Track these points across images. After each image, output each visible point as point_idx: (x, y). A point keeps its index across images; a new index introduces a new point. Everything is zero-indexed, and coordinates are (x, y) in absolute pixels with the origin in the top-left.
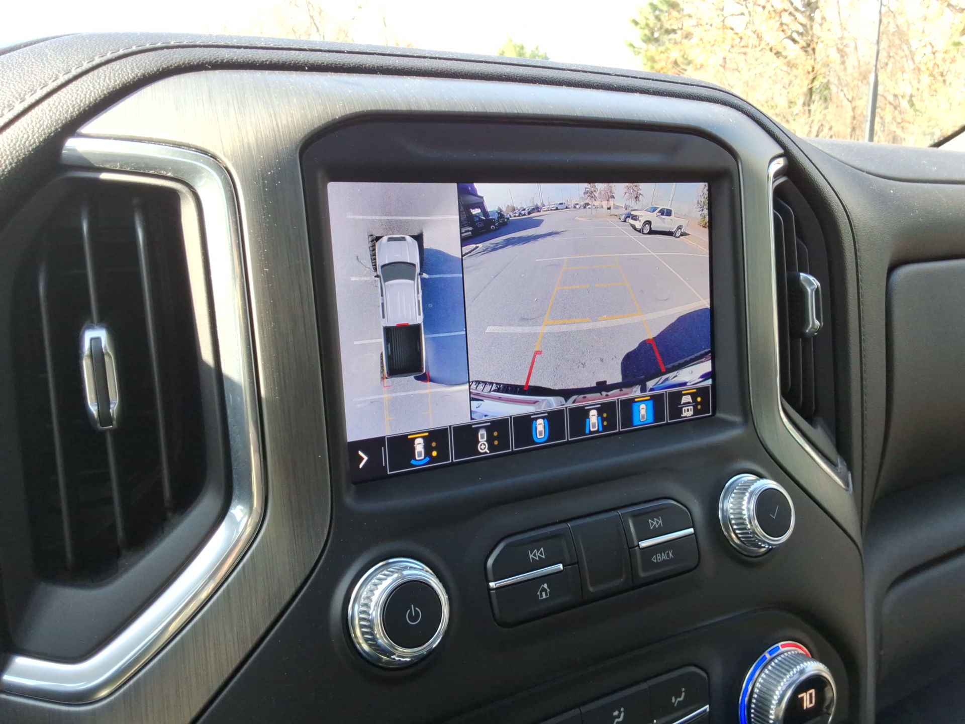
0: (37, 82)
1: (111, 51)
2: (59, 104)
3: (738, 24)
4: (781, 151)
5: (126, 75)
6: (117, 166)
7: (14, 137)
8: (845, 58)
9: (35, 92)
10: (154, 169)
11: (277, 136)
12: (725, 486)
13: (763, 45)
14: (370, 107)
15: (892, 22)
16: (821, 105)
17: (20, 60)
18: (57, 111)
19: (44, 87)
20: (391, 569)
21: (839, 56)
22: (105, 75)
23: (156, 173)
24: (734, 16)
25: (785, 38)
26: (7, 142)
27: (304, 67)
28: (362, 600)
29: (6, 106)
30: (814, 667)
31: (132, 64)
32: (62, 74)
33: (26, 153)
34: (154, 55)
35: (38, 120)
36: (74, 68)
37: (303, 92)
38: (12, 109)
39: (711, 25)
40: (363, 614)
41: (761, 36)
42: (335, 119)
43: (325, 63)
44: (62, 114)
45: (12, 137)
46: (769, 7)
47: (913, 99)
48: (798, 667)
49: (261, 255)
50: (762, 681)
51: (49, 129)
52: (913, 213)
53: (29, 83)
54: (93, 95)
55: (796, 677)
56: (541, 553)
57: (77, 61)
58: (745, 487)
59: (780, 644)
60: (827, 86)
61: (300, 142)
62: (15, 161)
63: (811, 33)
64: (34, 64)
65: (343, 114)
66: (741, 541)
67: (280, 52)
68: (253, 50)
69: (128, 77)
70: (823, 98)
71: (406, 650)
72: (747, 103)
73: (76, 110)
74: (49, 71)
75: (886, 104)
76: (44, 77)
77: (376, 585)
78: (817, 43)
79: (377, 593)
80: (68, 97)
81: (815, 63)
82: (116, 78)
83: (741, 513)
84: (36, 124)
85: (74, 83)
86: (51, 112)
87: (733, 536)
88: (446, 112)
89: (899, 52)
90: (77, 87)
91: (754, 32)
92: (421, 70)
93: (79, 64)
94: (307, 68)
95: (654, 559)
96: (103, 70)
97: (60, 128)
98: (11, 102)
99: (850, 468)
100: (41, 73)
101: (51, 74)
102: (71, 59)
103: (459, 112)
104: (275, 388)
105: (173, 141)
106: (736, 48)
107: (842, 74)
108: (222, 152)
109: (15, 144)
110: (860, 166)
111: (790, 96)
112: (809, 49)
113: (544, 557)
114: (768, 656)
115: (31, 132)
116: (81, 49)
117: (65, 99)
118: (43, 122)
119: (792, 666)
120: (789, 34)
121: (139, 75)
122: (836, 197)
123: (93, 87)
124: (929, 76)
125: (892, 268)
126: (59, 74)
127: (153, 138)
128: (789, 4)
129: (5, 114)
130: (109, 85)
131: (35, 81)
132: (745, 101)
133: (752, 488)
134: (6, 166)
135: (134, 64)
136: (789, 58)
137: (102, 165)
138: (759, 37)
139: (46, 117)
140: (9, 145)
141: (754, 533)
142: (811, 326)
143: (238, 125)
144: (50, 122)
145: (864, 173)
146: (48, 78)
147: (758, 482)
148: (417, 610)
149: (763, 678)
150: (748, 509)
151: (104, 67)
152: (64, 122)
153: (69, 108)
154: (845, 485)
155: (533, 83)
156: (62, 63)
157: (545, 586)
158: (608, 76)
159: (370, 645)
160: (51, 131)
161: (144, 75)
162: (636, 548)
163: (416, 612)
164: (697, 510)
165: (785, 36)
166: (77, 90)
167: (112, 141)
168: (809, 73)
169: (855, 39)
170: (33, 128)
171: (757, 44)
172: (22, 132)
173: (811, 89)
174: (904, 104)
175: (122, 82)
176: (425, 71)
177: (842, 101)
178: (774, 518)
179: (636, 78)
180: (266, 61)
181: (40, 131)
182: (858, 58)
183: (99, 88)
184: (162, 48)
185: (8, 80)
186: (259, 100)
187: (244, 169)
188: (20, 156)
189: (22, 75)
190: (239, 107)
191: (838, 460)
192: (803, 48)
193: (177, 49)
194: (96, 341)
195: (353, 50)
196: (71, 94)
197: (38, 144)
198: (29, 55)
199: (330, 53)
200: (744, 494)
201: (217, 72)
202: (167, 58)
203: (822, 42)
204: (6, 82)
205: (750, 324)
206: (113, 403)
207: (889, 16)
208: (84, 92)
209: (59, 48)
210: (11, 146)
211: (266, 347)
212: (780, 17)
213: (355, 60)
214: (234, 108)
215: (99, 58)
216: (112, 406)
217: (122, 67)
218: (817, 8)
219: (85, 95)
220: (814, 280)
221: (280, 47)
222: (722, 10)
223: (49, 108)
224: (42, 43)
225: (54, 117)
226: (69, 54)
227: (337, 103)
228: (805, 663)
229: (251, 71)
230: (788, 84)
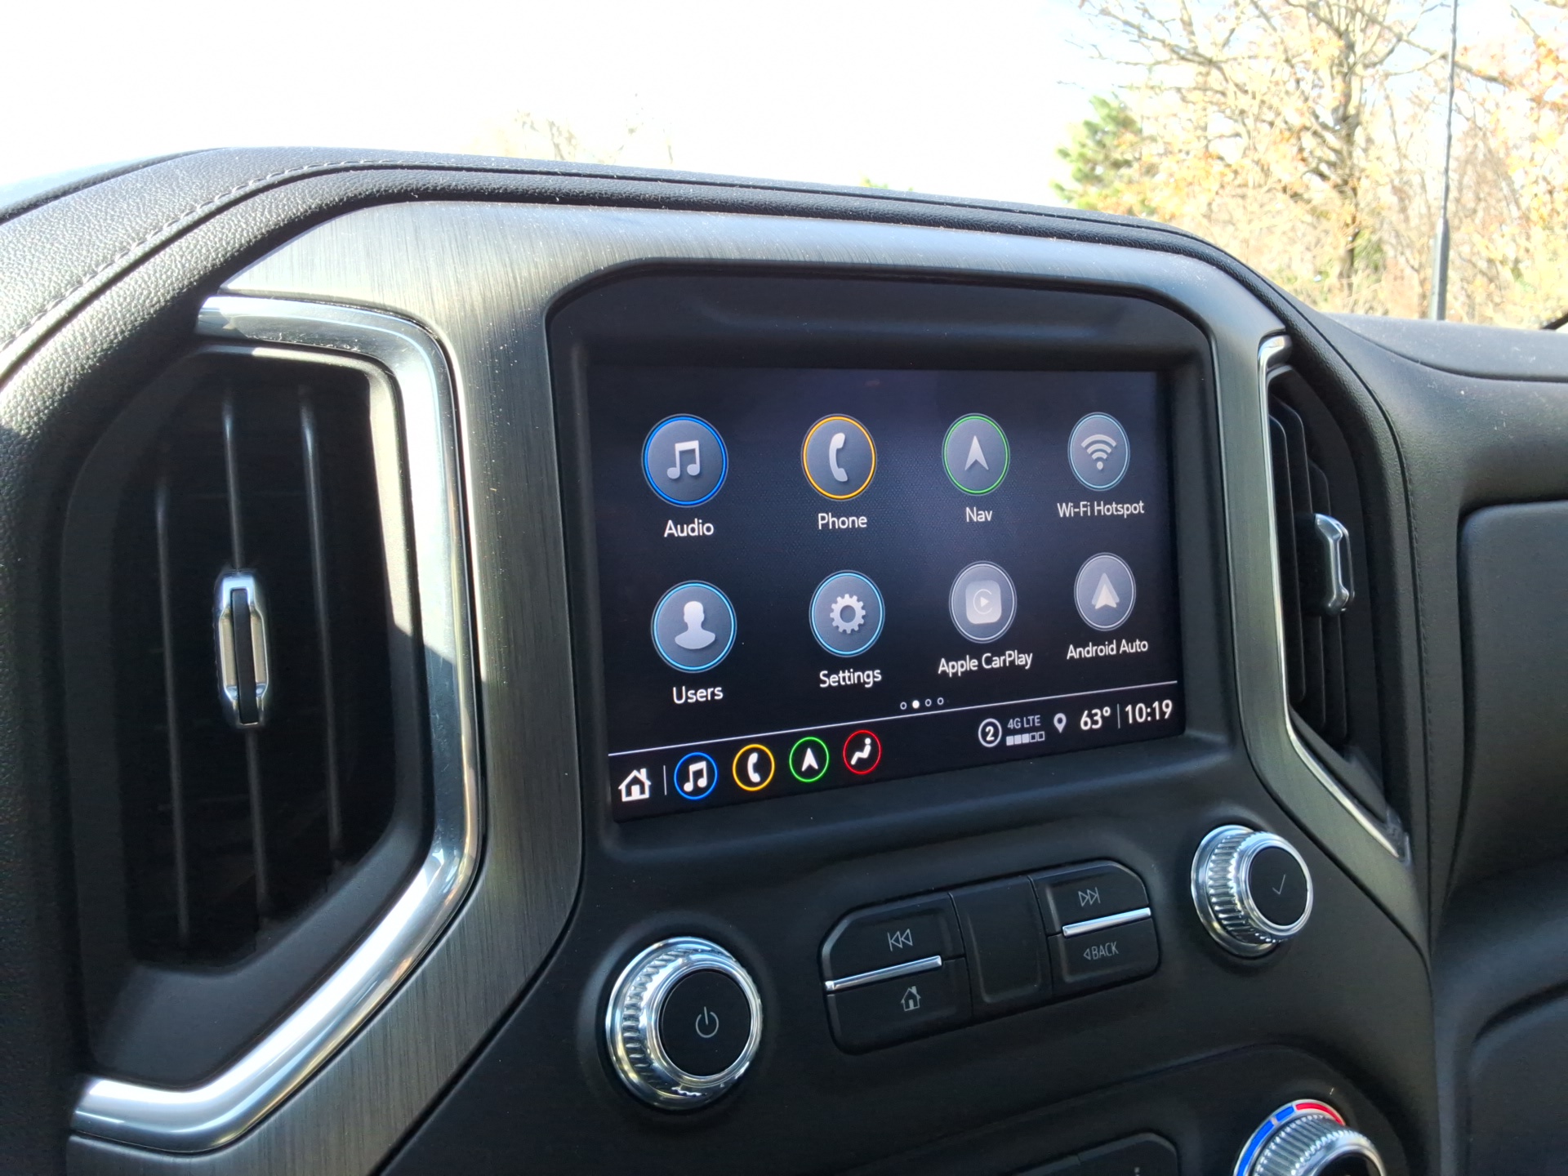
0: (163, 216)
1: (272, 172)
2: (195, 247)
3: (1232, 150)
4: (1280, 326)
5: (294, 207)
6: (278, 337)
7: (128, 293)
8: (1407, 202)
9: (161, 229)
10: (333, 341)
11: (514, 293)
12: (1200, 842)
13: (1271, 182)
14: (651, 253)
15: (1481, 145)
16: (1368, 276)
17: (139, 185)
18: (192, 257)
19: (174, 222)
20: (673, 953)
21: (1394, 200)
22: (263, 206)
23: (335, 348)
24: (1225, 139)
25: (1308, 172)
26: (118, 300)
27: (554, 198)
28: (628, 999)
29: (117, 249)
30: (1349, 1140)
31: (303, 191)
32: (200, 206)
33: (146, 317)
34: (335, 178)
35: (164, 270)
36: (217, 197)
37: (552, 232)
38: (127, 253)
39: (1188, 153)
40: (629, 1020)
41: (1268, 169)
42: (599, 271)
43: (585, 192)
44: (199, 262)
45: (125, 293)
46: (1279, 123)
47: (1521, 266)
48: (1324, 1139)
49: (487, 467)
50: (1265, 1162)
51: (180, 282)
52: (1498, 426)
53: (152, 217)
54: (245, 235)
55: (1320, 1155)
56: (907, 938)
57: (222, 186)
58: (1232, 845)
59: (1294, 1104)
60: (1379, 246)
61: (548, 302)
62: (129, 328)
63: (1349, 163)
64: (159, 190)
65: (611, 263)
66: (1228, 932)
67: (519, 176)
68: (479, 173)
69: (298, 210)
70: (1372, 265)
71: (695, 1079)
72: (1226, 253)
73: (220, 256)
74: (181, 200)
75: (1475, 275)
76: (173, 208)
77: (649, 976)
78: (1359, 179)
79: (651, 987)
80: (209, 237)
81: (1357, 210)
82: (280, 211)
83: (1225, 886)
84: (161, 275)
85: (218, 217)
86: (184, 258)
87: (1216, 925)
88: (762, 260)
89: (1494, 191)
90: (223, 223)
91: (1257, 163)
92: (726, 203)
93: (225, 190)
94: (558, 199)
95: (1087, 954)
96: (260, 200)
97: (196, 281)
98: (125, 244)
99: (1407, 827)
100: (169, 203)
101: (184, 204)
102: (213, 184)
103: (782, 261)
104: (501, 667)
105: (361, 301)
106: (1228, 189)
107: (1402, 227)
108: (433, 317)
109: (129, 304)
110: (1412, 353)
111: (1318, 262)
112: (1348, 189)
113: (911, 944)
114: (1274, 1122)
115: (153, 286)
116: (227, 169)
117: (204, 240)
118: (172, 273)
119: (1314, 1138)
120: (1314, 165)
121: (313, 206)
122: (1370, 397)
123: (246, 223)
124: (1544, 229)
125: (1466, 513)
126: (196, 205)
127: (333, 297)
128: (1313, 119)
129: (116, 260)
130: (269, 221)
131: (160, 214)
132: (1222, 251)
133: (1243, 846)
134: (116, 335)
135: (307, 191)
136: (1314, 203)
137: (257, 335)
138: (1266, 172)
139: (176, 266)
140: (120, 305)
141: (1247, 917)
142: (1335, 596)
143: (457, 278)
144: (181, 273)
145: (1418, 365)
146: (179, 209)
147: (1253, 836)
148: (712, 1016)
149: (1267, 1157)
150: (1238, 881)
151: (261, 195)
152: (202, 273)
153: (210, 253)
154: (1398, 853)
155: (894, 223)
156: (200, 189)
157: (914, 990)
158: (1009, 213)
159: (638, 1072)
160: (183, 286)
161: (320, 207)
162: (1059, 935)
163: (711, 1019)
164: (1157, 883)
165: (1306, 169)
166: (223, 228)
167: (272, 301)
168: (1347, 225)
169: (1421, 174)
170: (157, 281)
171: (1262, 182)
172: (140, 286)
173: (1352, 251)
174: (1506, 273)
175: (288, 216)
176: (733, 204)
177: (1402, 271)
178: (1279, 893)
179: (1053, 216)
180: (498, 189)
181: (167, 285)
182: (1427, 201)
183: (255, 224)
184: (346, 169)
185: (120, 212)
186: (488, 243)
187: (464, 341)
188: (136, 321)
189: (141, 206)
190: (459, 252)
191: (1388, 814)
192: (1336, 186)
193: (369, 171)
194: (239, 593)
195: (626, 175)
196: (212, 233)
197: (163, 304)
198: (152, 179)
199: (593, 179)
200: (1230, 854)
201: (427, 203)
202: (355, 183)
203: (1367, 177)
204: (118, 216)
205: (1235, 590)
206: (260, 687)
207: (1476, 135)
208: (232, 231)
209: (196, 167)
210: (124, 306)
211: (490, 605)
212: (1299, 138)
213: (629, 188)
214: (452, 255)
215: (255, 182)
216: (258, 691)
217: (289, 195)
218: (1358, 124)
219: (234, 234)
220: (1338, 525)
221: (519, 169)
222: (1205, 129)
223: (181, 253)
224: (169, 162)
225: (187, 265)
226: (210, 176)
227: (602, 247)
228: (1335, 1134)
229: (476, 203)
230: (1313, 244)
